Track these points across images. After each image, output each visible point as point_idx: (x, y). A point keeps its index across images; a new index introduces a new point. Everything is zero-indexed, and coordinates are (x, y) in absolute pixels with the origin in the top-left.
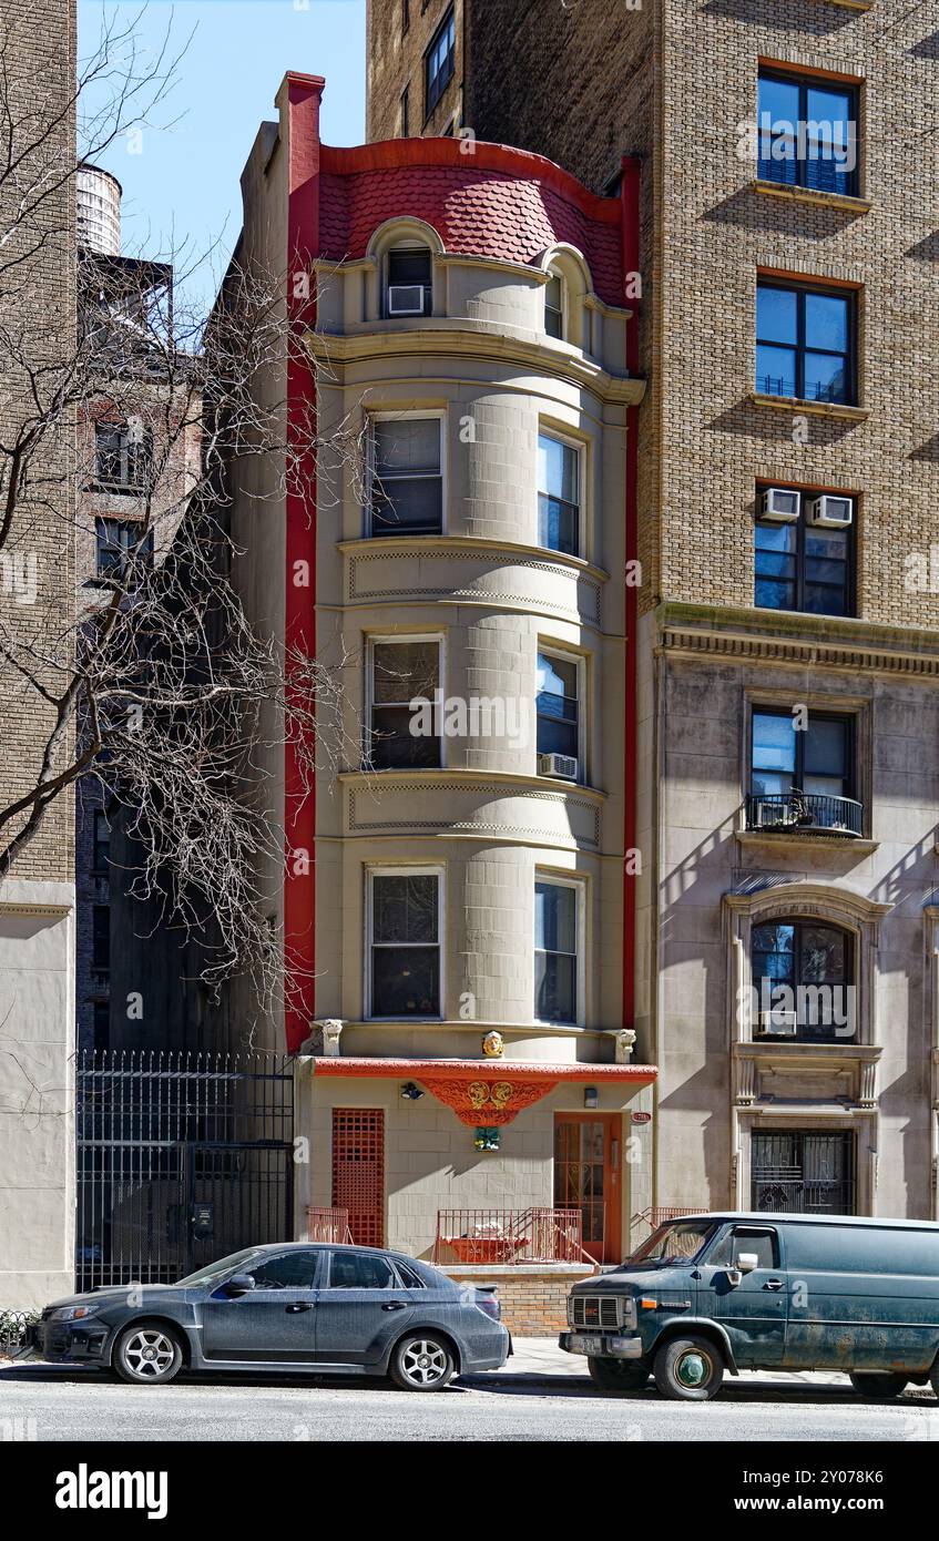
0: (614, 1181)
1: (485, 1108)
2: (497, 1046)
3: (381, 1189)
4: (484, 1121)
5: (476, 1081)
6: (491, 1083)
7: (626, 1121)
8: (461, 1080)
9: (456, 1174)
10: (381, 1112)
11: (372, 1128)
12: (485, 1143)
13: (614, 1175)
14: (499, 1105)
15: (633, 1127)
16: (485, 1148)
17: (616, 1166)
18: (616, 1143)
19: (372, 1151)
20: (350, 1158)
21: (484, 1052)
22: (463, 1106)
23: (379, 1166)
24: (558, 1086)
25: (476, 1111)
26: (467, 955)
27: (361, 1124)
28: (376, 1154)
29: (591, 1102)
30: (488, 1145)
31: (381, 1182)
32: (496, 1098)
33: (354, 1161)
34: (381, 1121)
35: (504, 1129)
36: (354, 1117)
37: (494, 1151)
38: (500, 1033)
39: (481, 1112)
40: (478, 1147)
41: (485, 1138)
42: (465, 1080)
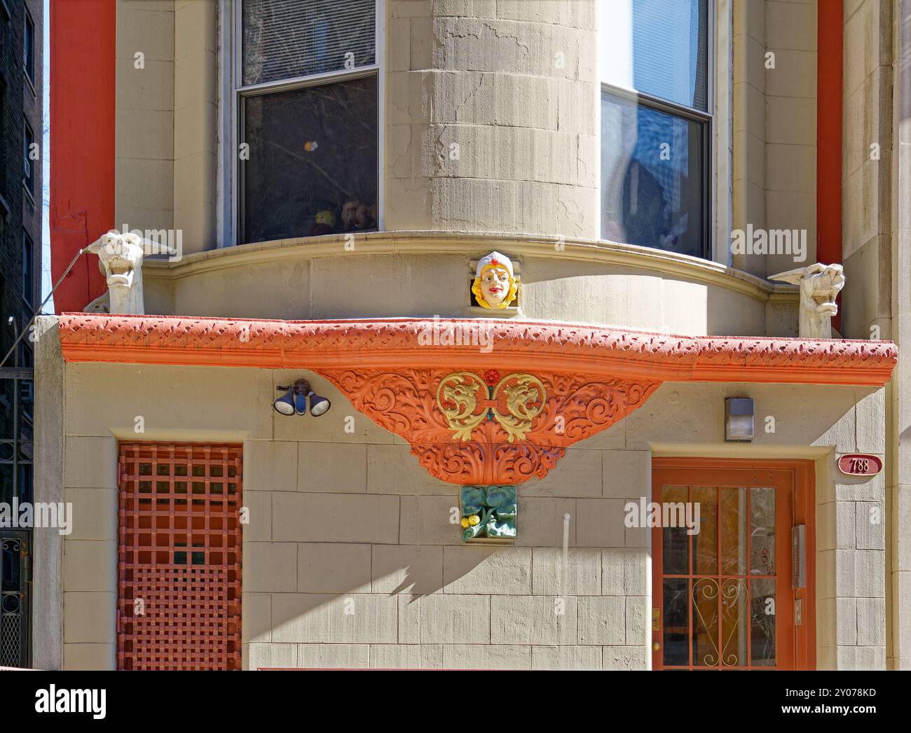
0: (798, 618)
1: (480, 439)
2: (505, 287)
3: (236, 630)
4: (478, 471)
5: (455, 371)
6: (492, 377)
7: (825, 474)
8: (418, 371)
9: (416, 595)
10: (235, 450)
11: (216, 489)
12: (484, 522)
13: (798, 606)
14: (517, 433)
15: (839, 487)
16: (483, 534)
17: (802, 583)
18: (802, 528)
19: (216, 541)
20: (163, 558)
21: (474, 303)
22: (430, 434)
23: (234, 576)
24: (661, 388)
25: (461, 445)
26: (432, 75)
27: (189, 479)
28: (224, 550)
29: (739, 427)
30: (492, 526)
31: (236, 613)
32: (506, 414)
33: (172, 565)
34: (235, 472)
35: (530, 488)
36: (172, 462)
37: (506, 542)
38: (513, 258)
39: (472, 446)
40: (466, 531)
41: (484, 510)
42: (428, 371)
